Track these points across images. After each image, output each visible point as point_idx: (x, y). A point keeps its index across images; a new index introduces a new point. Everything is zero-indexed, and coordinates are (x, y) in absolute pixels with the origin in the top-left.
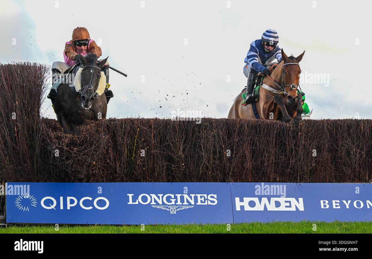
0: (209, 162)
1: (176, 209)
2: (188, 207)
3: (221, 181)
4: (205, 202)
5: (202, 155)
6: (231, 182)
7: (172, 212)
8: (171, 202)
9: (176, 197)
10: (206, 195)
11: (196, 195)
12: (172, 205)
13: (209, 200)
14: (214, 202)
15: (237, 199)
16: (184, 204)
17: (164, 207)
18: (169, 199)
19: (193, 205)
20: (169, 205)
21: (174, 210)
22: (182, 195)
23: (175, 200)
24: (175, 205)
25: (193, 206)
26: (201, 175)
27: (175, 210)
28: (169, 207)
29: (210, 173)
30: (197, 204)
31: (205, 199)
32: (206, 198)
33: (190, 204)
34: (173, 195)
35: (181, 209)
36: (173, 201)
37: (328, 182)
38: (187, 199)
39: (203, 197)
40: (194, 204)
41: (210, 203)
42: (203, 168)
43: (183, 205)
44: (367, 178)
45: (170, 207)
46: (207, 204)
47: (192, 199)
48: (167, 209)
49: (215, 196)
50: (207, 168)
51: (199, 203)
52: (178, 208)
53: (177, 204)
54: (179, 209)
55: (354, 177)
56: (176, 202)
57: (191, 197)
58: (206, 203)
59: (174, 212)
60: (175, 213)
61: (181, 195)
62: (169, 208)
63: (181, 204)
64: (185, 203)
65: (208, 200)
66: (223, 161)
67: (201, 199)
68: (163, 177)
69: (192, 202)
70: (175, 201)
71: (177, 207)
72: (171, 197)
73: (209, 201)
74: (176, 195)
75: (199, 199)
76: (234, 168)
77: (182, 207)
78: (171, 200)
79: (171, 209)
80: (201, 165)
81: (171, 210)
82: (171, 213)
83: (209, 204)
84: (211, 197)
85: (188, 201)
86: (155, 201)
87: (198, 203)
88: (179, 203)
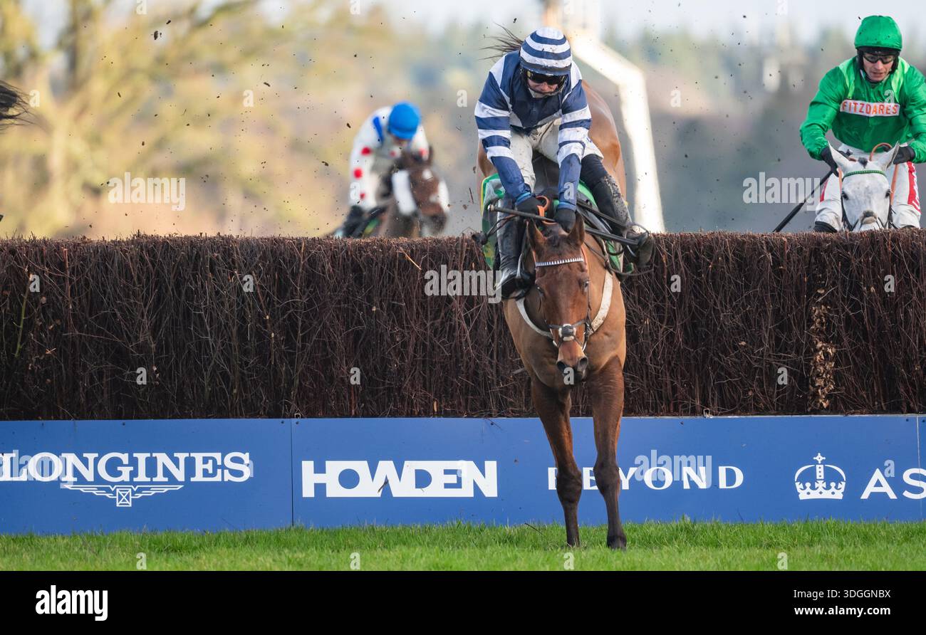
0: (228, 360)
1: (133, 493)
2: (166, 490)
3: (270, 416)
4: (214, 474)
5: (207, 341)
6: (297, 416)
7: (121, 502)
8: (120, 474)
9: (134, 462)
10: (220, 454)
11: (192, 455)
12: (123, 483)
13: (227, 468)
14: (239, 474)
15: (307, 466)
16: (154, 480)
17: (99, 489)
18: (113, 467)
19: (180, 483)
20: (113, 484)
21: (128, 497)
22: (151, 455)
23: (132, 468)
24: (131, 482)
25: (181, 486)
26: (210, 398)
27: (131, 497)
28: (113, 489)
29: (235, 391)
30: (192, 479)
31: (215, 467)
32: (219, 463)
33: (172, 480)
34: (126, 455)
35: (145, 494)
36: (126, 472)
37: (583, 415)
38: (165, 467)
39: (210, 462)
40: (183, 480)
41: (228, 477)
42: (212, 377)
43: (152, 483)
44: (698, 403)
45: (115, 490)
46: (220, 480)
47: (178, 467)
48: (108, 495)
49: (246, 457)
50: (225, 376)
51: (199, 477)
52: (139, 491)
53: (135, 480)
54: (140, 495)
55: (658, 401)
56: (134, 474)
57: (176, 461)
58: (218, 478)
59: (128, 502)
60: (130, 506)
61: (148, 455)
62: (114, 493)
63: (149, 480)
64: (160, 477)
65: (223, 467)
66: (270, 357)
67: (206, 466)
68: (101, 406)
69: (180, 475)
70: (131, 472)
71: (135, 490)
72: (118, 462)
73: (226, 472)
74: (135, 455)
75: (199, 466)
76: (303, 377)
77: (149, 489)
78: (119, 468)
79: (119, 495)
80: (206, 370)
81: (117, 497)
82: (118, 505)
83: (226, 480)
84: (235, 460)
85: (167, 472)
86: (76, 472)
87: (194, 476)
88: (142, 477)
